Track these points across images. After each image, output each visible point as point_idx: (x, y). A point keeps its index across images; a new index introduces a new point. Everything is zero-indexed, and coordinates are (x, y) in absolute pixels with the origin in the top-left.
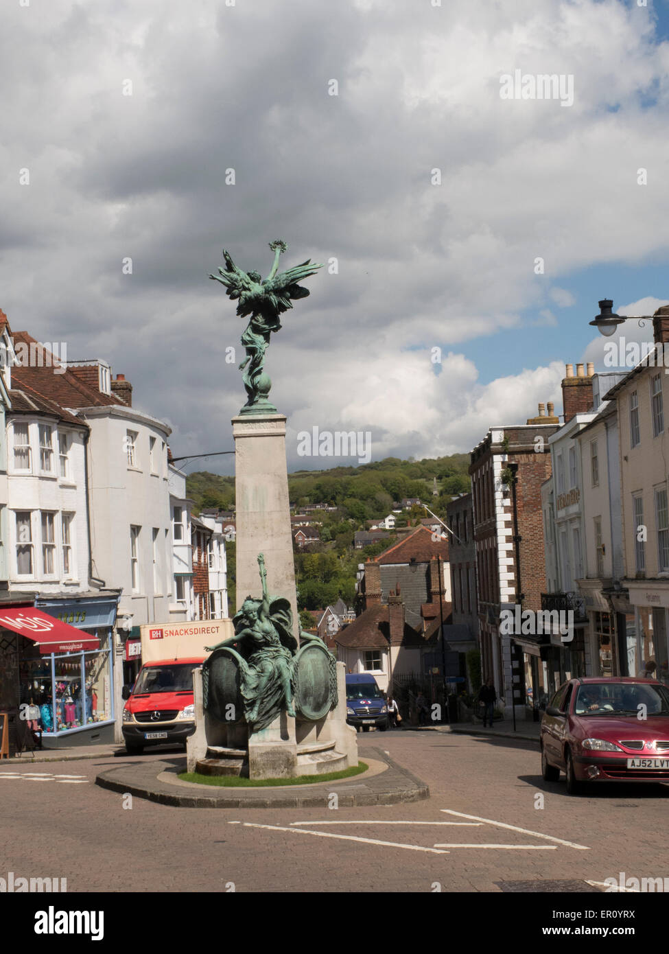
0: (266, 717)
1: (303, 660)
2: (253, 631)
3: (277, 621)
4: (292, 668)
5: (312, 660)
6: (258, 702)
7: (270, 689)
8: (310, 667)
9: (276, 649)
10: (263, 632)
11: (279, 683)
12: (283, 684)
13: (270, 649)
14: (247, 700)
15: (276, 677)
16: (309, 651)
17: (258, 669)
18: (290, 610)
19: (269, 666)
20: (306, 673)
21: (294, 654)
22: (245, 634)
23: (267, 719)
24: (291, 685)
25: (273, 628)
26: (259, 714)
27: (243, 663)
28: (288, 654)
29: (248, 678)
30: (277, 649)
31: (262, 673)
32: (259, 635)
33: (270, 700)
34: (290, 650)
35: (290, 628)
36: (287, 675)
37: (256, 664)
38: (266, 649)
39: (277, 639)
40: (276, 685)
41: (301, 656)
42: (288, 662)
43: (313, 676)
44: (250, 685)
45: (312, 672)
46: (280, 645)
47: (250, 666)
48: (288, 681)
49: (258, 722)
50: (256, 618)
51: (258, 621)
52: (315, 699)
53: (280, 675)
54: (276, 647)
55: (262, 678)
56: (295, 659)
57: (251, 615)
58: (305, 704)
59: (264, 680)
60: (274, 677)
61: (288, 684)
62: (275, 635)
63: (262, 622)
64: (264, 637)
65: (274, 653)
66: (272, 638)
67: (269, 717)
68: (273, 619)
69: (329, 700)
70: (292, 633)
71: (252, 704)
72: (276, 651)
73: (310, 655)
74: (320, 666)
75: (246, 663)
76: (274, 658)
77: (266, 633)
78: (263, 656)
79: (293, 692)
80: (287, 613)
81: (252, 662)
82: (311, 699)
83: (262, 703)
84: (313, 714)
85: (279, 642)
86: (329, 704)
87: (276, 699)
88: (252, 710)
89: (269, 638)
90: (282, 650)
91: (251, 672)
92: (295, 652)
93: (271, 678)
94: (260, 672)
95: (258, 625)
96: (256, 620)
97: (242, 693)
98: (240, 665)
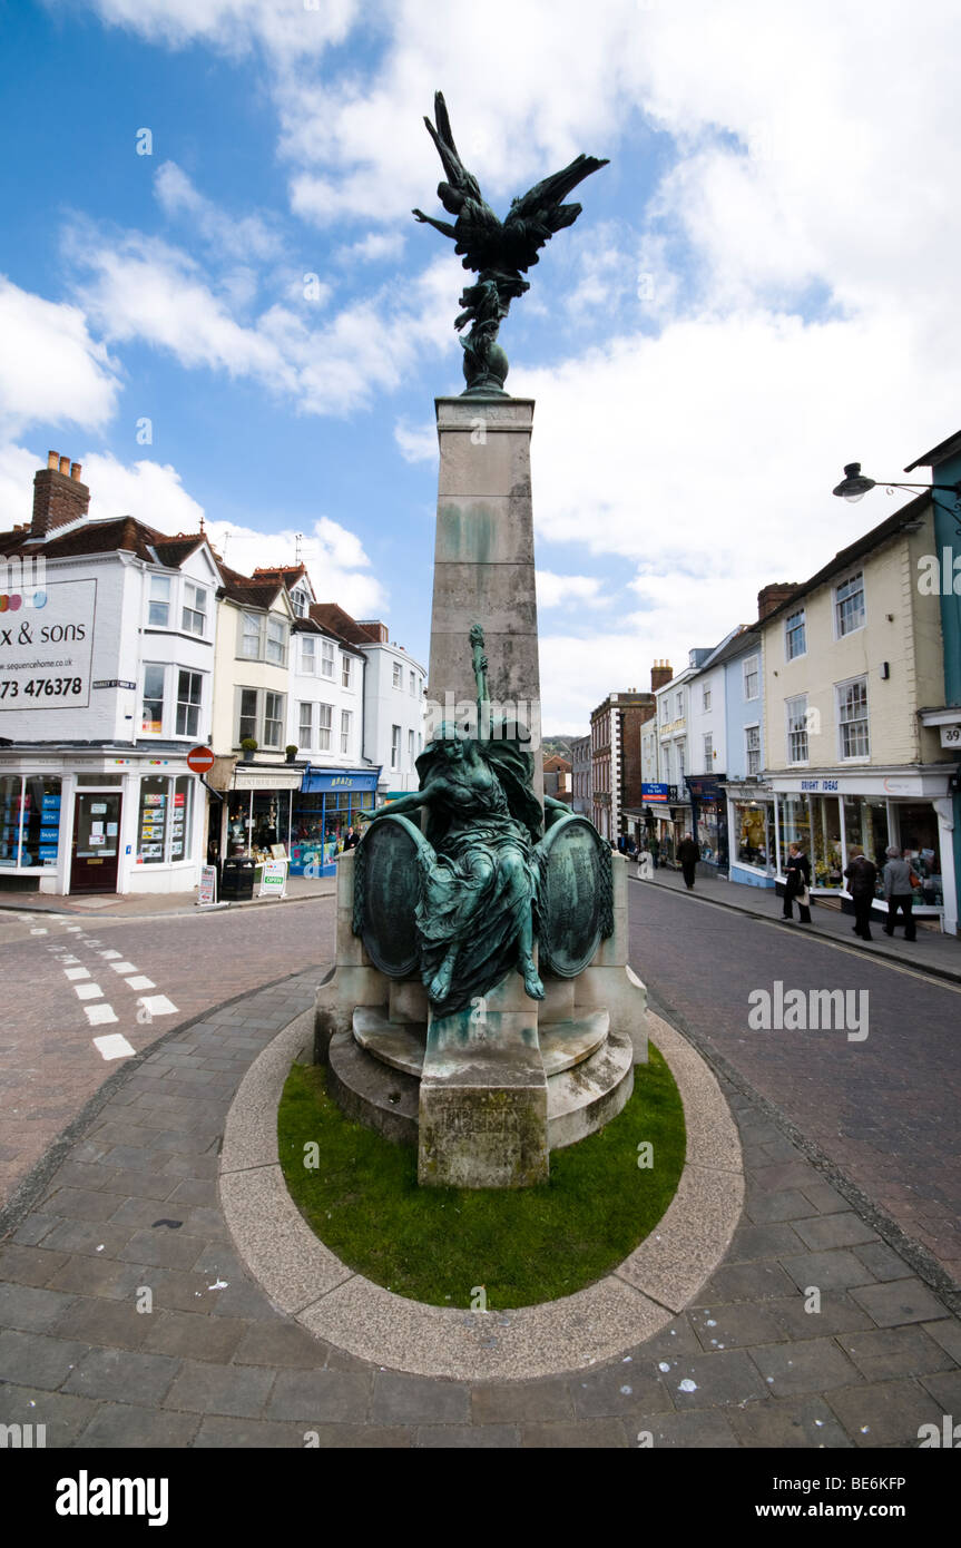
0: (469, 985)
1: (556, 850)
2: (453, 782)
3: (504, 766)
4: (535, 869)
5: (574, 851)
6: (454, 950)
7: (484, 919)
8: (569, 867)
9: (499, 824)
10: (474, 786)
11: (506, 906)
12: (515, 910)
13: (489, 824)
14: (432, 942)
15: (499, 891)
16: (567, 832)
17: (458, 869)
19: (484, 865)
20: (561, 879)
21: (536, 839)
22: (434, 788)
23: (472, 989)
24: (535, 915)
25: (495, 778)
26: (454, 975)
27: (427, 852)
28: (523, 835)
29: (434, 890)
30: (502, 823)
31: (467, 879)
33: (483, 943)
34: (528, 828)
35: (528, 783)
36: (525, 887)
37: (454, 856)
38: (480, 823)
40: (499, 912)
41: (554, 841)
42: (526, 857)
43: (575, 887)
44: (438, 906)
45: (574, 878)
46: (508, 817)
47: (440, 861)
48: (528, 904)
49: (449, 997)
50: (460, 756)
51: (465, 764)
52: (575, 934)
53: (509, 888)
54: (501, 819)
55: (466, 893)
56: (539, 848)
57: (451, 750)
58: (557, 947)
59: (469, 896)
60: (493, 891)
61: (527, 912)
62: (500, 794)
63: (473, 766)
64: (474, 797)
65: (496, 833)
66: (492, 800)
67: (478, 984)
68: (496, 761)
70: (532, 792)
71: (440, 950)
72: (501, 829)
73: (570, 840)
74: (588, 863)
75: (432, 853)
76: (493, 844)
77: (481, 788)
78: (470, 838)
79: (536, 929)
80: (523, 752)
81: (449, 850)
82: (569, 935)
83: (463, 949)
84: (570, 965)
85: (507, 810)
87: (496, 945)
89: (486, 801)
90: (513, 827)
91: (442, 876)
92: (538, 832)
93: (487, 893)
94: (461, 877)
95: (464, 772)
96: (460, 760)
97: (419, 924)
98: (420, 856)
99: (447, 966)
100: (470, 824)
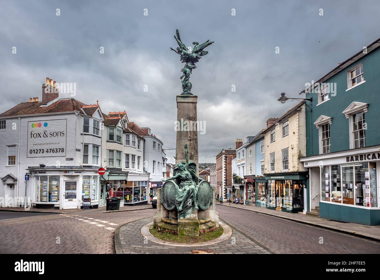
0: (185, 209)
1: (201, 186)
2: (182, 174)
4: (197, 189)
5: (204, 187)
6: (182, 203)
7: (188, 197)
9: (190, 182)
10: (186, 175)
11: (192, 195)
14: (178, 201)
15: (190, 192)
16: (203, 183)
18: (196, 168)
19: (188, 188)
20: (202, 191)
22: (178, 175)
23: (186, 210)
24: (197, 196)
25: (190, 173)
26: (183, 207)
28: (195, 183)
29: (179, 193)
31: (185, 191)
32: (184, 176)
33: (187, 202)
36: (196, 192)
38: (187, 181)
39: (191, 178)
42: (195, 187)
44: (180, 195)
46: (192, 180)
47: (180, 188)
48: (196, 194)
49: (182, 211)
51: (184, 171)
52: (205, 201)
53: (192, 192)
54: (191, 181)
55: (185, 193)
56: (198, 186)
57: (181, 168)
58: (201, 203)
59: (185, 194)
62: (190, 176)
63: (185, 171)
64: (186, 177)
67: (187, 209)
68: (190, 170)
69: (209, 202)
70: (196, 176)
71: (180, 203)
72: (191, 182)
75: (178, 187)
76: (189, 185)
77: (187, 175)
78: (185, 184)
79: (197, 199)
80: (195, 168)
81: (181, 187)
83: (184, 203)
84: (204, 207)
86: (209, 203)
88: (180, 205)
89: (188, 177)
90: (193, 182)
91: (180, 190)
92: (198, 183)
93: (189, 192)
94: (184, 190)
95: (184, 172)
96: (183, 170)
97: (176, 199)
98: (176, 187)
99: (182, 205)
100: (185, 182)
